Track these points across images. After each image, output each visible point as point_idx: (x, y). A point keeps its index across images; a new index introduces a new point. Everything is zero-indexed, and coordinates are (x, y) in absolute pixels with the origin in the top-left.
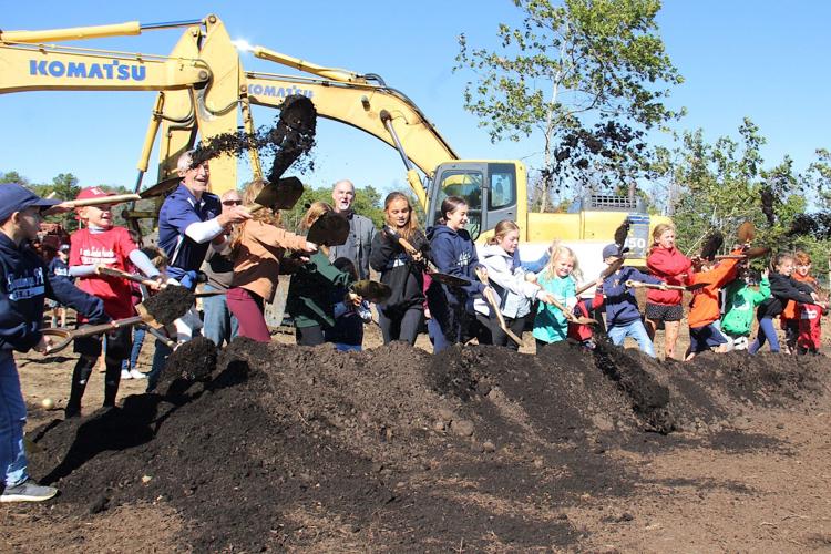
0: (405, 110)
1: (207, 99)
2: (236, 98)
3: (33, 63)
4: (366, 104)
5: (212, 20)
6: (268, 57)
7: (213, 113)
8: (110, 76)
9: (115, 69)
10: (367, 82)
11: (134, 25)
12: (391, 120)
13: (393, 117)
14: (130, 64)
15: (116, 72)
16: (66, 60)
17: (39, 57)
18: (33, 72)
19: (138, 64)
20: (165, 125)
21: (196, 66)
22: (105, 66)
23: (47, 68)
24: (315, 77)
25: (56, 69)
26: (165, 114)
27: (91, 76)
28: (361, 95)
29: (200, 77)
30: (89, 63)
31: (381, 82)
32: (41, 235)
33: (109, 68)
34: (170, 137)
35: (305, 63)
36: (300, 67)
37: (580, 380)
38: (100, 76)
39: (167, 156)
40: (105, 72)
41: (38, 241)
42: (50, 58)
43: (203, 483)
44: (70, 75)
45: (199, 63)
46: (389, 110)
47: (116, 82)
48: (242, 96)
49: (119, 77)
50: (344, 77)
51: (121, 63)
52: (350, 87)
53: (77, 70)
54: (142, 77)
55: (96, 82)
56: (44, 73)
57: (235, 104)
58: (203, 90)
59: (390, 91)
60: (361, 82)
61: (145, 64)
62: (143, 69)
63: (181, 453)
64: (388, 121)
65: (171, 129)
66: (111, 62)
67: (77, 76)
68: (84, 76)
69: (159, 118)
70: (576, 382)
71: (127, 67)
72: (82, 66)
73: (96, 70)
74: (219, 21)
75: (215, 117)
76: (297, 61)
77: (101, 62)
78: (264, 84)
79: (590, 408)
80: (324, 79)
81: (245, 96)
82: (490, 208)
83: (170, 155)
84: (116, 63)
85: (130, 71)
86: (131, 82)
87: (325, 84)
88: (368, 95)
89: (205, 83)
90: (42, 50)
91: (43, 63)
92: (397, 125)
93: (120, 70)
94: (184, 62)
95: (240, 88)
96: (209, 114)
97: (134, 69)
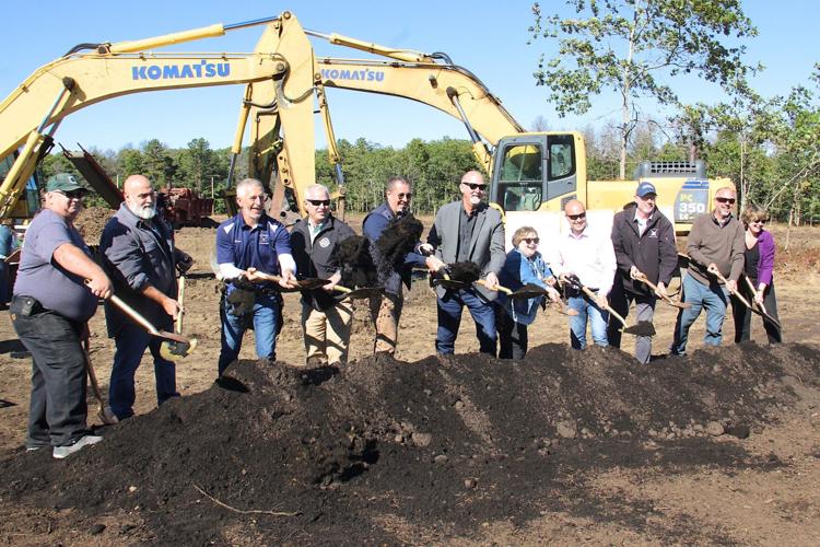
0: (470, 85)
1: (286, 88)
2: (311, 86)
3: (135, 69)
4: (434, 82)
5: (287, 15)
6: (343, 43)
7: (291, 101)
8: (199, 75)
9: (204, 67)
10: (434, 62)
11: (218, 27)
12: (457, 96)
13: (459, 92)
14: (216, 62)
15: (204, 70)
16: (161, 64)
17: (139, 64)
18: (135, 78)
19: (223, 62)
20: (254, 111)
21: (274, 59)
22: (195, 66)
23: (146, 73)
24: (385, 59)
25: (154, 73)
26: (253, 101)
27: (183, 76)
28: (427, 74)
29: (278, 69)
30: (180, 64)
31: (448, 60)
32: (174, 199)
33: (198, 68)
34: (258, 122)
35: (376, 47)
36: (372, 50)
37: (557, 385)
38: (191, 75)
39: (257, 139)
40: (194, 72)
41: (171, 205)
42: (149, 64)
43: (174, 495)
44: (165, 77)
45: (276, 56)
46: (455, 86)
47: (204, 79)
48: (316, 84)
49: (207, 75)
50: (412, 57)
51: (209, 62)
52: (419, 66)
53: (171, 72)
54: (227, 72)
55: (187, 80)
56: (144, 77)
57: (311, 91)
58: (281, 81)
59: (455, 69)
60: (428, 62)
61: (230, 62)
62: (227, 66)
63: (164, 465)
64: (455, 98)
65: (259, 114)
66: (199, 62)
67: (171, 77)
68: (177, 76)
69: (248, 105)
70: (552, 387)
71: (213, 66)
72: (175, 68)
73: (187, 70)
74: (293, 16)
75: (293, 105)
76: (369, 45)
77: (191, 63)
78: (339, 68)
79: (560, 414)
80: (394, 61)
81: (320, 83)
82: (551, 178)
83: (260, 138)
84: (204, 63)
85: (216, 69)
86: (218, 78)
87: (395, 66)
88: (434, 73)
89: (282, 74)
90: (141, 58)
91: (143, 69)
92: (464, 100)
93: (208, 68)
94: (263, 56)
95: (314, 77)
96: (287, 102)
97: (220, 66)
